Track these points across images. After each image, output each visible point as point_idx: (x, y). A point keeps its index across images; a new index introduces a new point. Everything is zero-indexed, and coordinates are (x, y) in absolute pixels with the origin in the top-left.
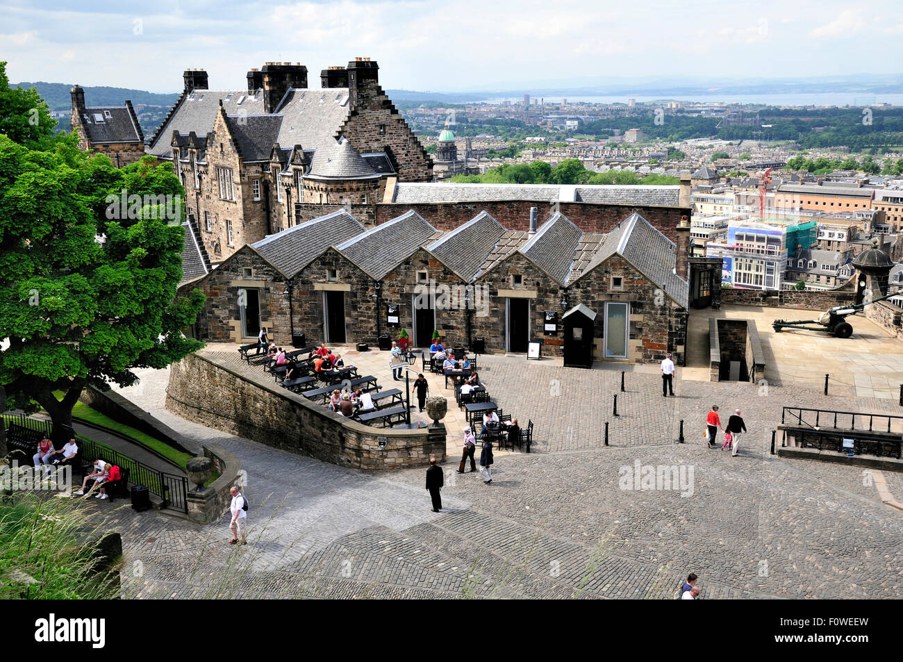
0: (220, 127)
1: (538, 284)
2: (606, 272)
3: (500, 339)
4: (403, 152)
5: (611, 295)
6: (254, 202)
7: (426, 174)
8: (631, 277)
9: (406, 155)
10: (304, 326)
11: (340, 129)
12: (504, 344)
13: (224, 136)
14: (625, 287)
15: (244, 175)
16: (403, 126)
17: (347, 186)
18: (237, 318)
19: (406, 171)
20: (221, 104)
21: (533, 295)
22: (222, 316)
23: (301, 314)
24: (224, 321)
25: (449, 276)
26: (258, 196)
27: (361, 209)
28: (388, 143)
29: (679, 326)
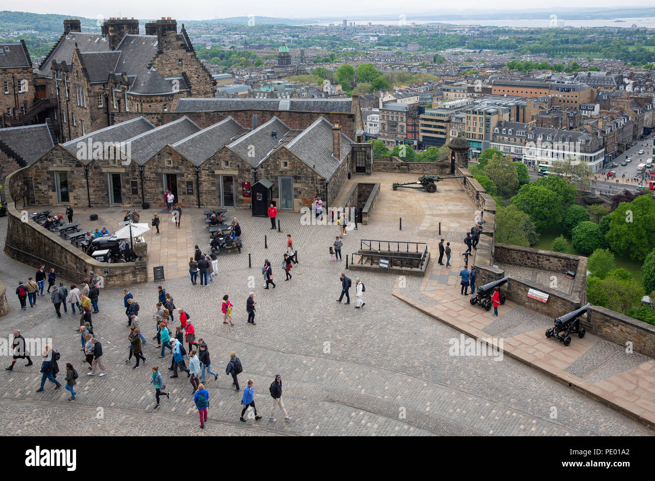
0: (76, 60)
1: (238, 166)
2: (278, 158)
3: (217, 200)
4: (195, 76)
5: (282, 172)
6: (98, 108)
7: (212, 89)
8: (293, 161)
9: (198, 78)
10: (96, 195)
11: (150, 63)
12: (220, 203)
13: (78, 66)
14: (290, 167)
15: (91, 91)
16: (195, 59)
17: (153, 99)
18: (54, 191)
19: (198, 87)
20: (76, 46)
21: (236, 173)
22: (43, 189)
23: (94, 187)
24: (46, 193)
25: (184, 162)
26: (101, 104)
27: (153, 116)
28: (184, 70)
29: (323, 189)
